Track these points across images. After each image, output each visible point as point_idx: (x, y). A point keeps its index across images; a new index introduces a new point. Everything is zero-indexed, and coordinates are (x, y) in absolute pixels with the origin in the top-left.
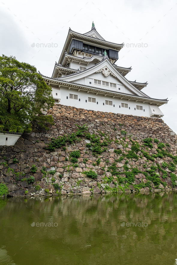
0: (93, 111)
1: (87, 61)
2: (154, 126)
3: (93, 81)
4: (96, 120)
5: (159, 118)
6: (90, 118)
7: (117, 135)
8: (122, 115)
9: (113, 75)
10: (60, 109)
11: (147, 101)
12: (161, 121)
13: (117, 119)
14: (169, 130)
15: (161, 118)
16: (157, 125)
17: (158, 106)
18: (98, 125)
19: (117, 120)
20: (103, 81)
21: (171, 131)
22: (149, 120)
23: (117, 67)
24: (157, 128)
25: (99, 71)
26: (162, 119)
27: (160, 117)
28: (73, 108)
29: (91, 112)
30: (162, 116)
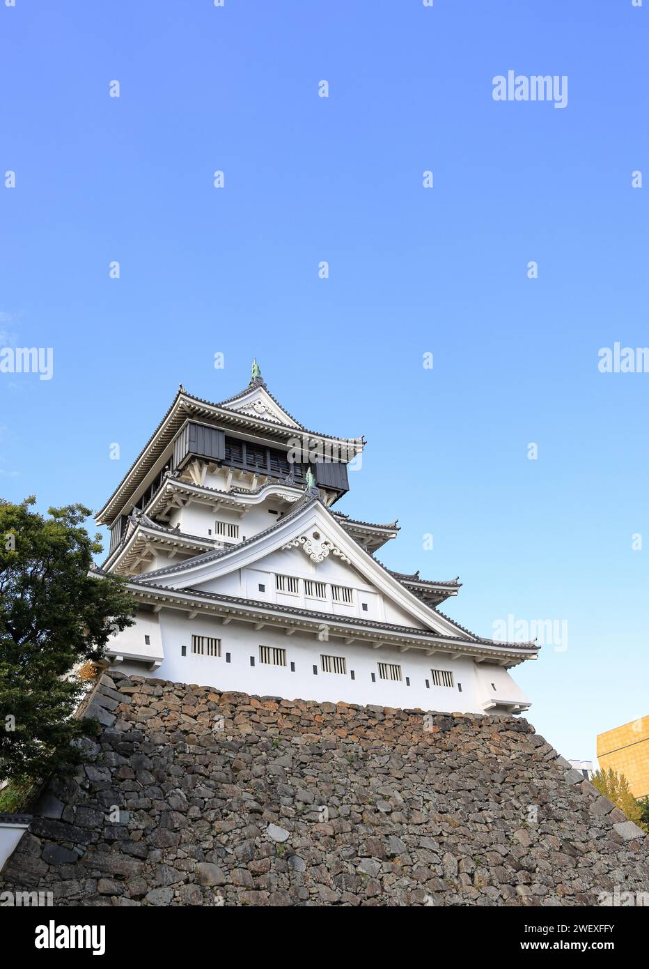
0: (278, 701)
1: (242, 504)
2: (504, 751)
3: (270, 582)
4: (296, 740)
5: (516, 716)
6: (270, 732)
7: (376, 800)
8: (385, 712)
9: (339, 557)
10: (159, 697)
11: (467, 651)
12: (524, 728)
13: (369, 728)
14: (558, 761)
15: (523, 715)
16: (513, 746)
17: (506, 668)
18: (304, 758)
19: (369, 732)
20: (305, 581)
21: (566, 766)
22: (480, 726)
23: (350, 521)
24: (513, 756)
25: (293, 544)
26: (525, 720)
27: (517, 712)
28: (208, 690)
29: (272, 706)
30: (523, 707)
